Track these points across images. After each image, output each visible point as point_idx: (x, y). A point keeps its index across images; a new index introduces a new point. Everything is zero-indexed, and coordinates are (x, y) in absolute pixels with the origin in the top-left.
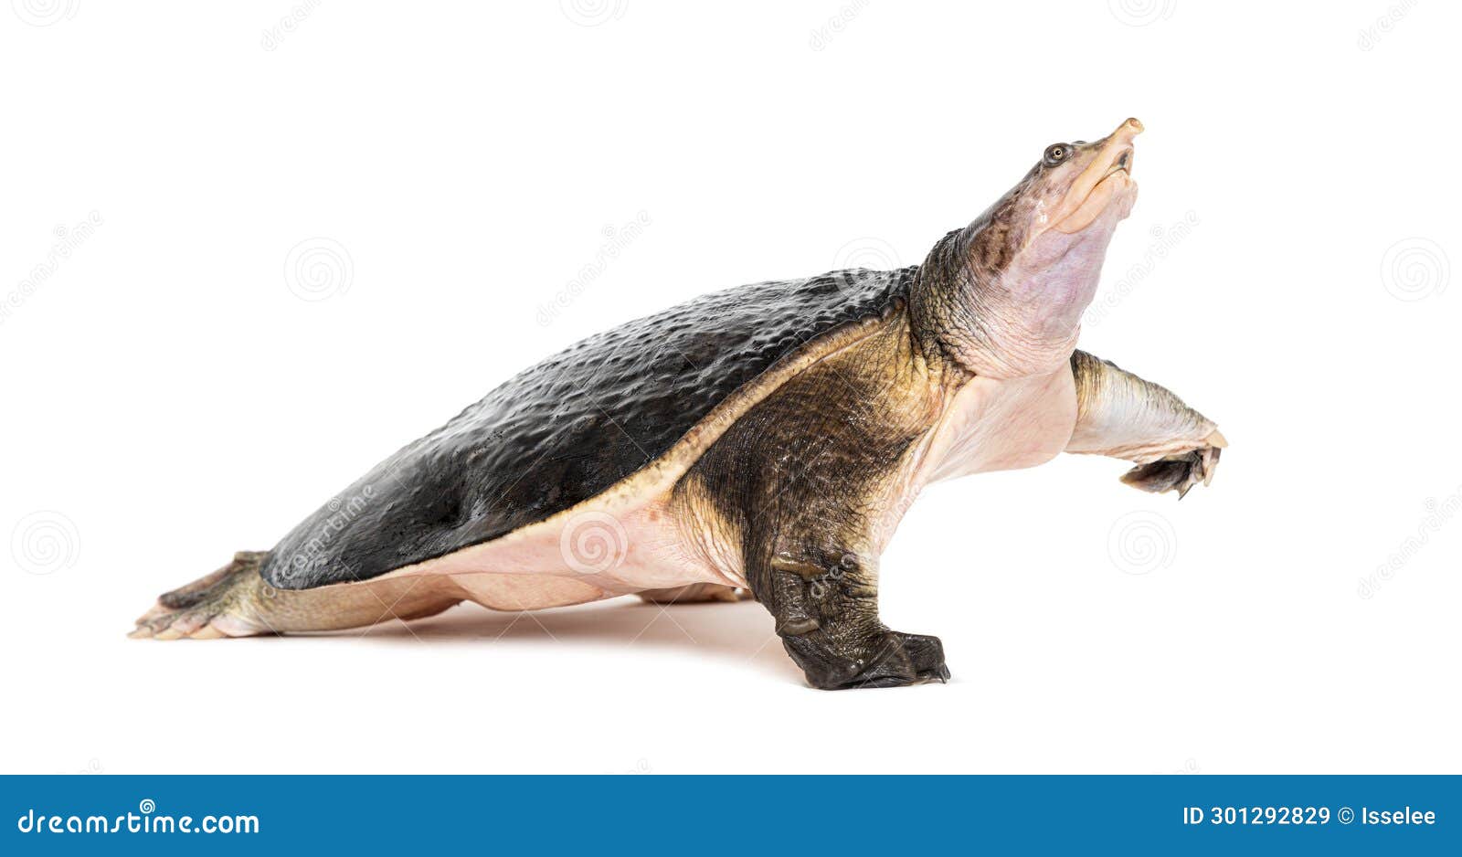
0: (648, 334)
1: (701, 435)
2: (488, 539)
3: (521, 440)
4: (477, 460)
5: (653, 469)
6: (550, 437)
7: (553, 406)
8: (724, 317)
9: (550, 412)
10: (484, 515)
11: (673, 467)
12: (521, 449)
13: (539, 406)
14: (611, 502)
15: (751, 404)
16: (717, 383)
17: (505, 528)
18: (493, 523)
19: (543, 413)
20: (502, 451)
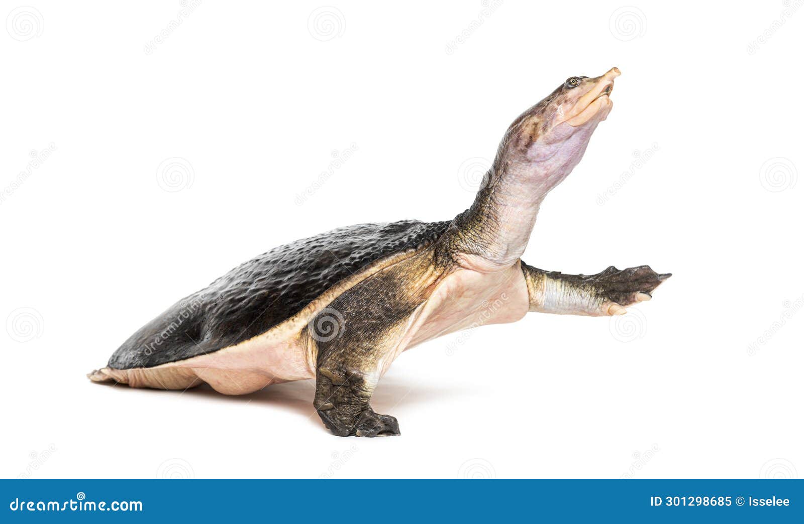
0: (302, 249)
1: (316, 305)
2: (209, 352)
3: (232, 301)
4: (211, 309)
5: (291, 321)
6: (245, 301)
7: (250, 284)
8: (341, 242)
9: (248, 287)
10: (209, 339)
11: (302, 320)
12: (231, 305)
13: (244, 283)
14: (269, 338)
15: (344, 291)
16: (328, 278)
17: (217, 347)
18: (213, 344)
19: (244, 287)
20: (222, 306)
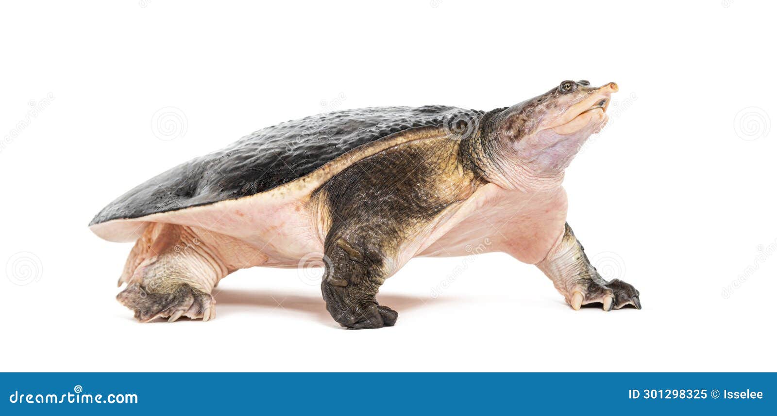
0: (324, 117)
1: (332, 167)
2: (204, 204)
3: (238, 158)
4: (213, 166)
5: (301, 181)
6: (252, 159)
7: (262, 144)
8: (368, 115)
9: (259, 147)
10: (206, 193)
11: (312, 182)
12: (237, 162)
13: (255, 144)
14: (275, 196)
15: (363, 156)
16: (349, 143)
17: (215, 200)
18: (210, 197)
19: (255, 147)
20: (227, 162)
